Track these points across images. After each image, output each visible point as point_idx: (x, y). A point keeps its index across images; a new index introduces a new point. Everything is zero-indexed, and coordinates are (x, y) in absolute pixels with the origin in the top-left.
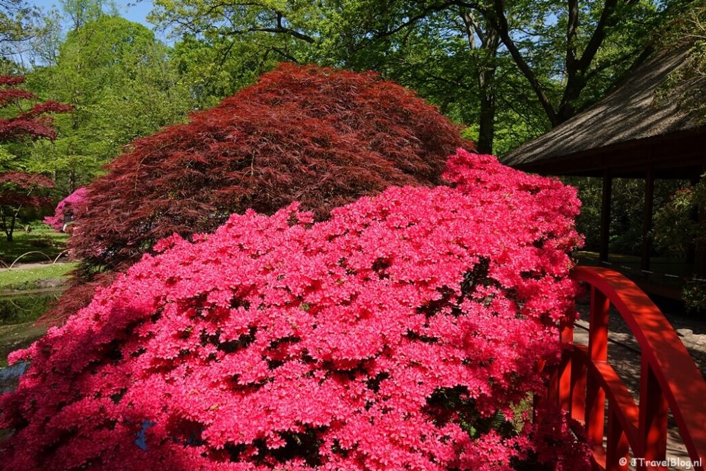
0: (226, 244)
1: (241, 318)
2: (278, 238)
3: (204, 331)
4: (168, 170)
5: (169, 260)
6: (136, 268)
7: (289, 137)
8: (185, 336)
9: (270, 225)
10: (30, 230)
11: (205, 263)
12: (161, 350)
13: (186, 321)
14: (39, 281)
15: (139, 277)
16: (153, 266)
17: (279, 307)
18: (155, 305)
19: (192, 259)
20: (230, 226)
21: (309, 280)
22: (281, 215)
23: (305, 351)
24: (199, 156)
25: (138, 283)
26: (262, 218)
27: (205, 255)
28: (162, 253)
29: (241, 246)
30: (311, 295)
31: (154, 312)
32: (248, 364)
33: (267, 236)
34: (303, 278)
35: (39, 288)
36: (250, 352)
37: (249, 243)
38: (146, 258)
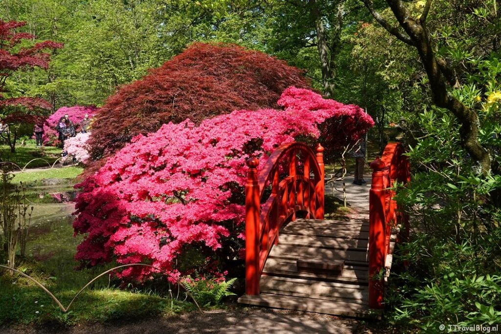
0: (160, 136)
1: (162, 159)
2: (180, 133)
3: (150, 165)
4: (137, 104)
5: (138, 145)
6: (124, 149)
7: (192, 88)
8: (143, 166)
9: (177, 128)
10: (25, 144)
11: (152, 143)
12: (136, 172)
13: (145, 162)
14: (44, 180)
15: (125, 153)
16: (131, 148)
17: (174, 156)
18: (133, 160)
19: (147, 142)
20: (163, 129)
21: (185, 147)
22: (182, 124)
23: (182, 169)
24: (150, 98)
25: (125, 155)
26: (174, 126)
27: (151, 141)
28: (135, 142)
29: (165, 137)
30: (186, 151)
31: (133, 163)
32: (163, 174)
33: (176, 133)
34: (183, 146)
35: (45, 185)
36: (164, 170)
37: (168, 135)
38: (128, 145)
